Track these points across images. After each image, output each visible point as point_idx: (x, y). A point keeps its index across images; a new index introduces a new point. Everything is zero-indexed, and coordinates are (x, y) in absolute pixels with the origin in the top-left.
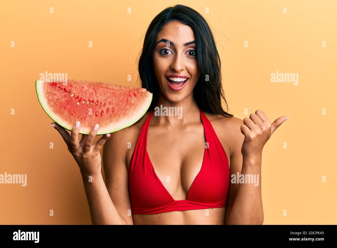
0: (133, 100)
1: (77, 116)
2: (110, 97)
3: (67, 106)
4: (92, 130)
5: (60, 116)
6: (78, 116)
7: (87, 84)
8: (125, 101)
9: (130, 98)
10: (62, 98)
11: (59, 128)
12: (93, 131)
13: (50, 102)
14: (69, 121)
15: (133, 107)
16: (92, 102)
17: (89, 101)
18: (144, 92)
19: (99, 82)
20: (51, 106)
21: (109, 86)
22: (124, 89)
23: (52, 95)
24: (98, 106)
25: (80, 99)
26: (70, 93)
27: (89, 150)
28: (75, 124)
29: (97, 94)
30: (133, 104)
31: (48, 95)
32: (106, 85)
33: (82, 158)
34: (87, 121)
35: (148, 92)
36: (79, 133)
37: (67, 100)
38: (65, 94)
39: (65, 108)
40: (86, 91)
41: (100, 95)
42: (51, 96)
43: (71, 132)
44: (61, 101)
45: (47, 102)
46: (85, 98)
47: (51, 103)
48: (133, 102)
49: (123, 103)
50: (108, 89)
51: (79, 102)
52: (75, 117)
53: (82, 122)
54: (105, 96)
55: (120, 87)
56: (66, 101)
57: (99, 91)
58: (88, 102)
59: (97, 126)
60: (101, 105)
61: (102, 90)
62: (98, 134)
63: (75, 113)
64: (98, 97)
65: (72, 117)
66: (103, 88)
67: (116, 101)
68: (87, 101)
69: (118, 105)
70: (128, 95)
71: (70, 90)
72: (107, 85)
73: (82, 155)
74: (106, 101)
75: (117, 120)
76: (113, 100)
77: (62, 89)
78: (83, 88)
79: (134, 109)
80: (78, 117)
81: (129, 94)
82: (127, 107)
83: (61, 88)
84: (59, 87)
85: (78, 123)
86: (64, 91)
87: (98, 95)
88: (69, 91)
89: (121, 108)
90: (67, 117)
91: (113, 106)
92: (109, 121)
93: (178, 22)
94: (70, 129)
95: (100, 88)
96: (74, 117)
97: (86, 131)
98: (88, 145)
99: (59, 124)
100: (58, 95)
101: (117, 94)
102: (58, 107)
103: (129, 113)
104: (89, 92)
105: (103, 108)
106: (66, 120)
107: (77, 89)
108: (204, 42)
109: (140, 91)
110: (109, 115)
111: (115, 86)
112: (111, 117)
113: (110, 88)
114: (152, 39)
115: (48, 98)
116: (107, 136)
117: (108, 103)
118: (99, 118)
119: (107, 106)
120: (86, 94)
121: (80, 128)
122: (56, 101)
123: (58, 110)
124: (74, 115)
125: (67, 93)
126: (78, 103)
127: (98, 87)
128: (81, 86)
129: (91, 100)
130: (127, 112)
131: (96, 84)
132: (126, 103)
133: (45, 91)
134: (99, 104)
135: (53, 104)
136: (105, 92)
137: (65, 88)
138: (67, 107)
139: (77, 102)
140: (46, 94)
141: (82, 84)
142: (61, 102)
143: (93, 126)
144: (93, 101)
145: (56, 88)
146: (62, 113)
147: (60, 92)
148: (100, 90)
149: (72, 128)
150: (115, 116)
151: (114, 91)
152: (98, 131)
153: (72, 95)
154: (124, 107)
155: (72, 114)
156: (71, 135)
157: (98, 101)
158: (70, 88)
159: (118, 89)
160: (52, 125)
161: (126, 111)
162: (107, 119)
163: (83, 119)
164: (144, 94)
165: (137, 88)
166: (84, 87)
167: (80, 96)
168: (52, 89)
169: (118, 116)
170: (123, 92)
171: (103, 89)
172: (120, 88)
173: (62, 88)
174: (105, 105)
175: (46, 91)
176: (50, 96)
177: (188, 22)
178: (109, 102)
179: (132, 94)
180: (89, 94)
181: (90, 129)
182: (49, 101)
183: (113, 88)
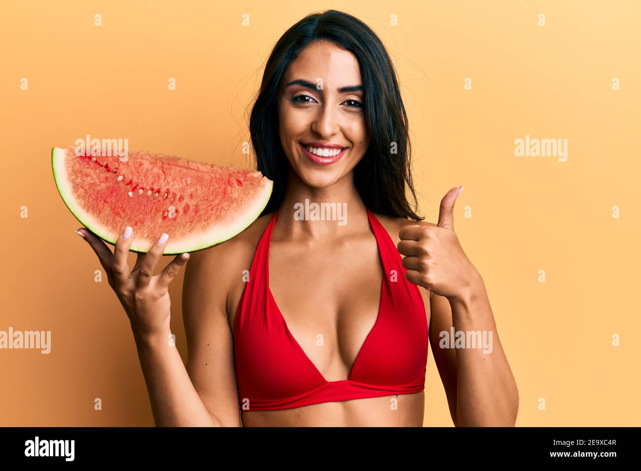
0: (236, 192)
1: (128, 217)
2: (192, 185)
3: (109, 197)
4: (155, 243)
5: (96, 215)
6: (130, 217)
7: (150, 158)
8: (220, 194)
9: (230, 188)
10: (101, 182)
11: (92, 238)
12: (157, 246)
13: (78, 189)
14: (113, 227)
15: (235, 205)
16: (156, 192)
17: (152, 190)
18: (257, 178)
19: (172, 155)
20: (79, 197)
21: (190, 163)
22: (220, 170)
23: (82, 176)
24: (168, 200)
25: (134, 185)
26: (116, 174)
27: (146, 284)
28: (123, 232)
29: (167, 178)
30: (235, 199)
31: (74, 177)
32: (186, 161)
33: (133, 299)
34: (145, 228)
35: (265, 178)
36: (130, 250)
37: (109, 186)
38: (108, 175)
39: (105, 202)
40: (147, 171)
41: (173, 180)
42: (80, 178)
43: (114, 247)
44: (99, 188)
45: (72, 190)
46: (145, 185)
47: (80, 190)
48: (235, 195)
49: (216, 196)
50: (189, 169)
51: (132, 191)
52: (123, 219)
53: (136, 228)
54: (182, 183)
55: (212, 166)
56: (108, 188)
57: (172, 172)
58: (150, 192)
59: (165, 237)
60: (174, 199)
61: (177, 171)
62: (166, 252)
63: (124, 211)
64: (168, 182)
65: (118, 219)
66: (181, 167)
67: (202, 193)
68: (148, 191)
69: (207, 200)
70: (226, 182)
71: (117, 168)
72: (188, 162)
73: (133, 292)
74: (183, 192)
75: (204, 228)
76: (197, 190)
77: (101, 166)
78: (141, 165)
79: (237, 208)
80: (130, 220)
81: (229, 181)
82: (224, 205)
83: (99, 164)
84: (96, 162)
85: (129, 230)
86: (105, 169)
87: (170, 180)
88: (115, 170)
89: (212, 205)
90: (109, 219)
91: (198, 202)
92: (188, 230)
93: (330, 43)
94: (113, 241)
95: (173, 167)
96: (121, 220)
97: (142, 246)
98: (145, 273)
99: (93, 231)
100: (93, 177)
101: (207, 179)
102: (92, 198)
103: (226, 216)
104: (152, 173)
105: (178, 204)
106: (106, 223)
107: (130, 167)
108: (379, 84)
109: (249, 175)
110: (190, 219)
111: (202, 165)
112: (191, 222)
113: (192, 167)
114: (278, 72)
115: (73, 181)
116: (182, 256)
117: (188, 195)
118: (170, 223)
119: (187, 200)
120: (146, 177)
121: (132, 240)
122: (89, 188)
123: (91, 204)
124: (123, 215)
125: (110, 174)
126: (131, 194)
127: (169, 165)
128: (137, 161)
129: (156, 188)
130: (223, 214)
131: (167, 160)
132: (222, 197)
133: (68, 167)
134: (170, 196)
135: (83, 194)
136: (183, 175)
137: (107, 164)
138: (109, 200)
139: (129, 191)
140: (70, 175)
141: (139, 158)
142: (98, 191)
143: (157, 238)
144: (158, 191)
145: (90, 163)
146: (99, 210)
147: (97, 171)
148: (174, 171)
149: (117, 239)
150: (200, 220)
151: (200, 175)
152: (165, 246)
153: (120, 178)
154: (219, 205)
155: (118, 214)
156: (113, 253)
157: (168, 192)
158: (117, 166)
159: (207, 171)
160: (79, 232)
161: (220, 212)
162: (184, 226)
163: (139, 224)
164: (257, 181)
165: (244, 170)
166: (144, 164)
167: (135, 180)
168: (82, 166)
169: (205, 221)
170: (218, 176)
171: (179, 169)
172: (212, 169)
173: (101, 164)
174: (181, 198)
175: (70, 168)
176: (77, 178)
177: (350, 45)
178: (190, 193)
179: (235, 180)
180: (151, 177)
181: (152, 242)
182: (76, 187)
183: (198, 168)
